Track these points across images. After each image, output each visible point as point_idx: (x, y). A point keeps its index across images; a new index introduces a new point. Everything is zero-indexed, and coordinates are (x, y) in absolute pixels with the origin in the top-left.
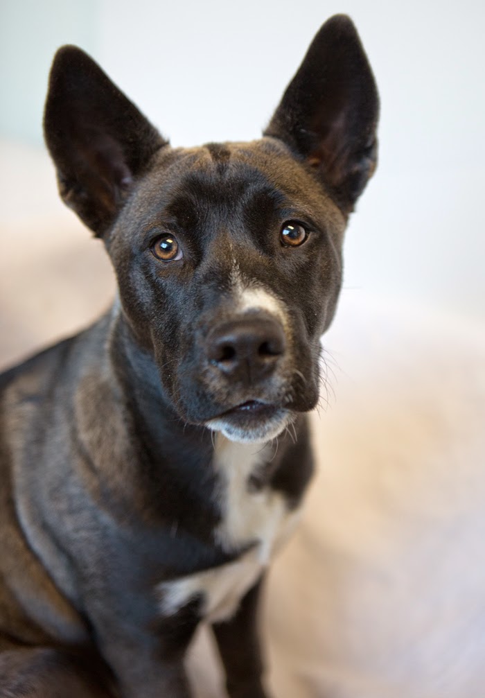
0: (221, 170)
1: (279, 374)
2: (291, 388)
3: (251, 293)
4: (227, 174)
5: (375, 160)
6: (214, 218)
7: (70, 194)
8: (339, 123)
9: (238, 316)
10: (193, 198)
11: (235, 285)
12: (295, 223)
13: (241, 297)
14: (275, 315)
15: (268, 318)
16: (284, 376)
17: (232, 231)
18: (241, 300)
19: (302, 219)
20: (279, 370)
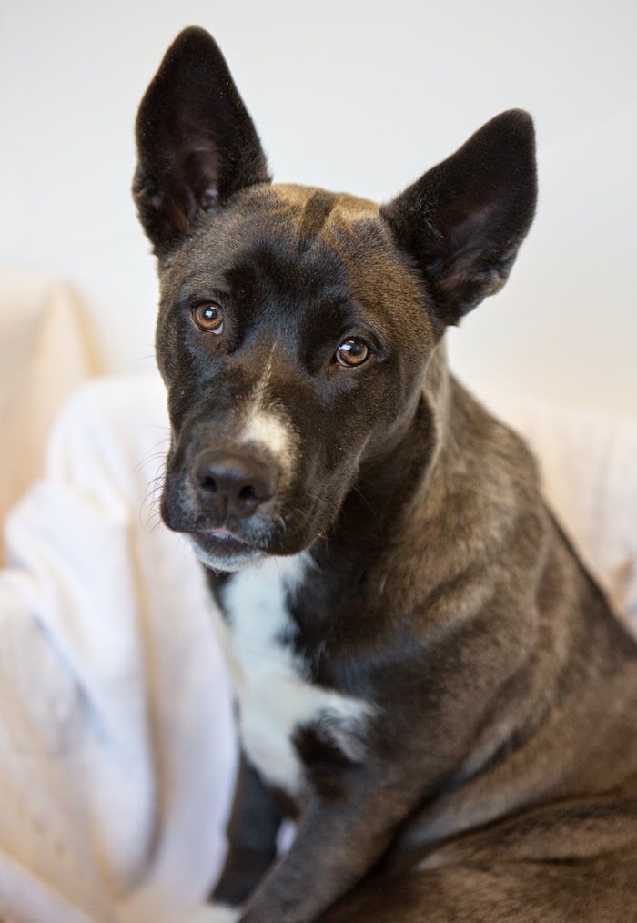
0: (303, 248)
1: (259, 517)
2: (269, 534)
3: (264, 420)
4: (306, 255)
5: (504, 276)
6: (271, 306)
7: (142, 193)
8: (480, 217)
9: (235, 446)
10: (258, 271)
11: (253, 400)
12: (358, 341)
13: (251, 420)
14: (275, 455)
15: (264, 460)
16: (264, 520)
17: (283, 329)
18: (248, 425)
19: (367, 339)
20: (258, 513)
